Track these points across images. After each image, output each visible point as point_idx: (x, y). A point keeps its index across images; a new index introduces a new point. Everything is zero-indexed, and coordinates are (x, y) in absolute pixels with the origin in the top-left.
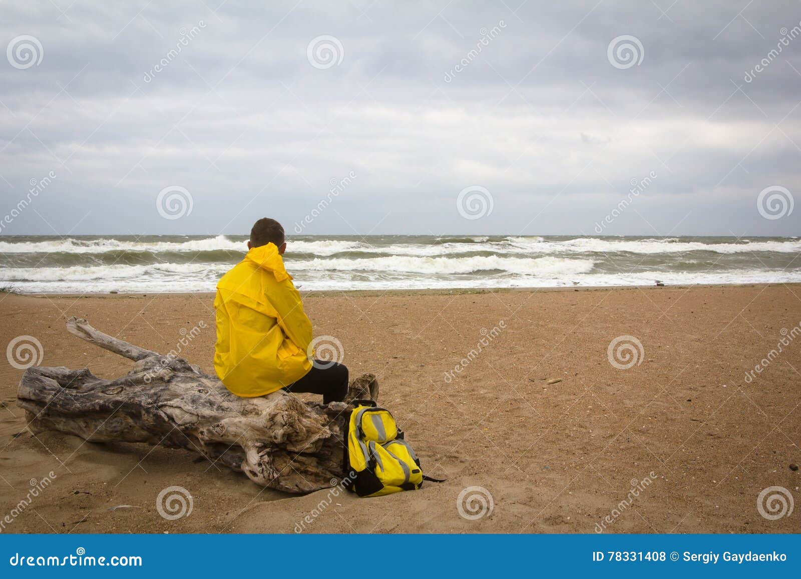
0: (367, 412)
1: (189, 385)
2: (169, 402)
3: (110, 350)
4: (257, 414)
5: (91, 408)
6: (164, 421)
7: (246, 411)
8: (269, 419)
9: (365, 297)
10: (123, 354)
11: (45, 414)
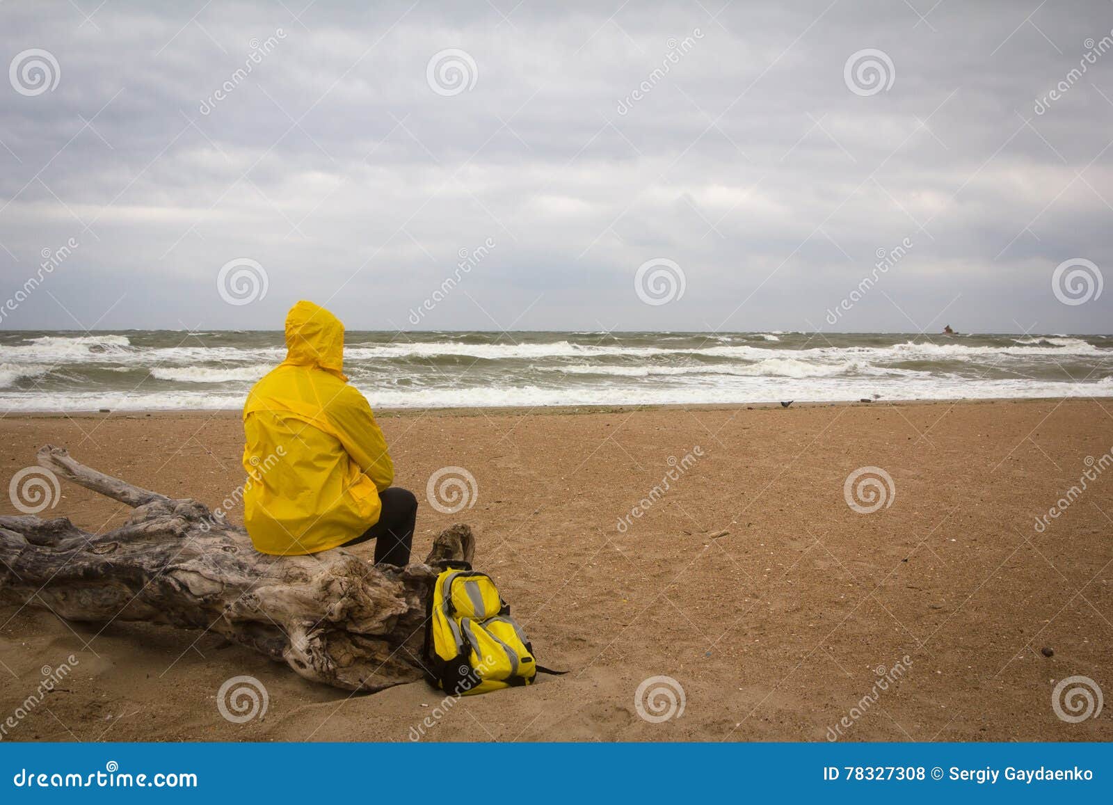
0: (459, 578)
1: (210, 541)
2: (181, 564)
3: (98, 492)
4: (305, 580)
5: (71, 573)
6: (175, 591)
7: (290, 576)
8: (323, 587)
9: (457, 417)
10: (118, 497)
11: (7, 582)
